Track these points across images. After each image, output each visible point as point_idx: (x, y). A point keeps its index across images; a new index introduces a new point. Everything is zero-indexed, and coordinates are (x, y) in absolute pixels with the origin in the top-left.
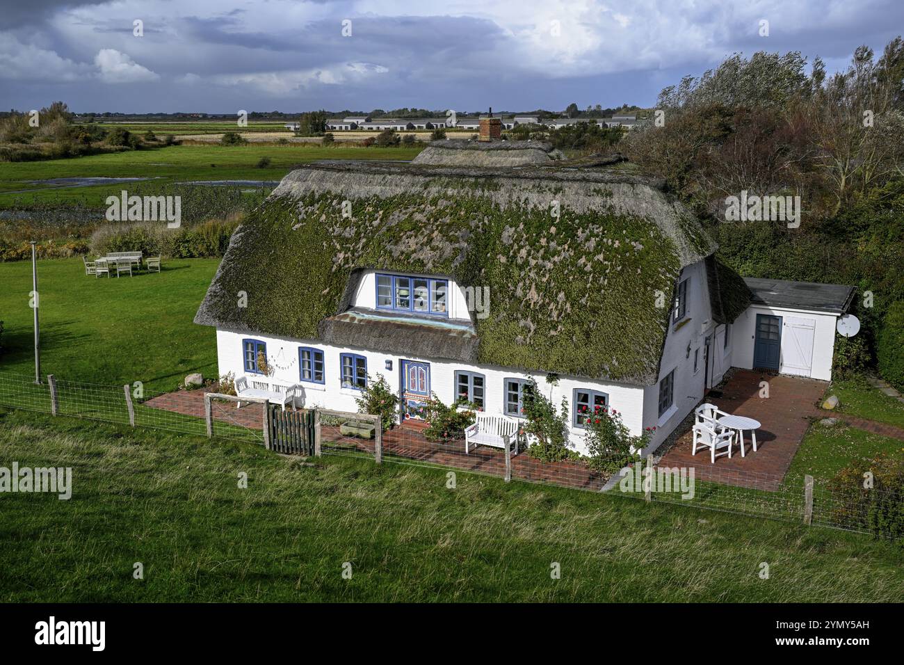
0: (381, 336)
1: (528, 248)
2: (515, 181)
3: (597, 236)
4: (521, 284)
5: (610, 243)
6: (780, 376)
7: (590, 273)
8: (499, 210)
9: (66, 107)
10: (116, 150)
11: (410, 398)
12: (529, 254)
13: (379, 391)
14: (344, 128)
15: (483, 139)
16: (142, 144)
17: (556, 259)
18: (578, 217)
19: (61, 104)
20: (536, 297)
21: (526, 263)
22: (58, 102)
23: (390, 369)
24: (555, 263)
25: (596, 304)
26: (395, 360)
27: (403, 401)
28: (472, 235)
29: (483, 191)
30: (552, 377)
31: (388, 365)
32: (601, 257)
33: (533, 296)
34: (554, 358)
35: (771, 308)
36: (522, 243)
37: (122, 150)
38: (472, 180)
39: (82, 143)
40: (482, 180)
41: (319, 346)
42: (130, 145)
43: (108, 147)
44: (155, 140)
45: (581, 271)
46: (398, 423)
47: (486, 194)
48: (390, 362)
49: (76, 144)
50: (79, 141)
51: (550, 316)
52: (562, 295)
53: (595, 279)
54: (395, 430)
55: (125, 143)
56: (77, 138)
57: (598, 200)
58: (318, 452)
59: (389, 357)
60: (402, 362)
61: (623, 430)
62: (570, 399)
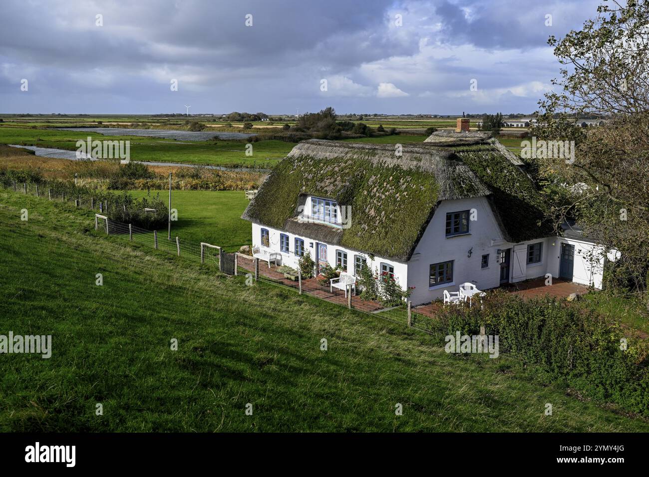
0: (306, 229)
1: (378, 187)
2: (384, 152)
3: (408, 182)
4: (369, 206)
5: (412, 186)
6: (571, 283)
7: (399, 201)
8: (372, 167)
9: (333, 110)
10: (357, 137)
11: (320, 262)
12: (377, 190)
13: (308, 258)
14: (520, 126)
15: (458, 131)
16: (374, 134)
17: (387, 193)
18: (404, 172)
19: (331, 108)
20: (373, 213)
21: (375, 195)
22: (329, 107)
23: (312, 247)
24: (386, 196)
25: (396, 218)
26: (314, 242)
27: (318, 265)
28: (353, 179)
29: (369, 156)
30: (372, 256)
31: (311, 245)
32: (405, 193)
33: (372, 213)
34: (369, 244)
35: (566, 239)
36: (376, 185)
37: (360, 137)
38: (367, 151)
39: (336, 132)
40: (371, 151)
41: (287, 234)
42: (366, 134)
43: (354, 135)
44: (384, 131)
45: (395, 201)
46: (315, 276)
47: (370, 158)
48: (312, 244)
49: (333, 133)
50: (334, 131)
51: (375, 223)
52: (383, 213)
53: (400, 205)
54: (312, 279)
55: (363, 133)
56: (334, 129)
57: (415, 163)
58: (236, 274)
59: (312, 241)
60: (317, 244)
61: (399, 287)
62: (379, 268)
